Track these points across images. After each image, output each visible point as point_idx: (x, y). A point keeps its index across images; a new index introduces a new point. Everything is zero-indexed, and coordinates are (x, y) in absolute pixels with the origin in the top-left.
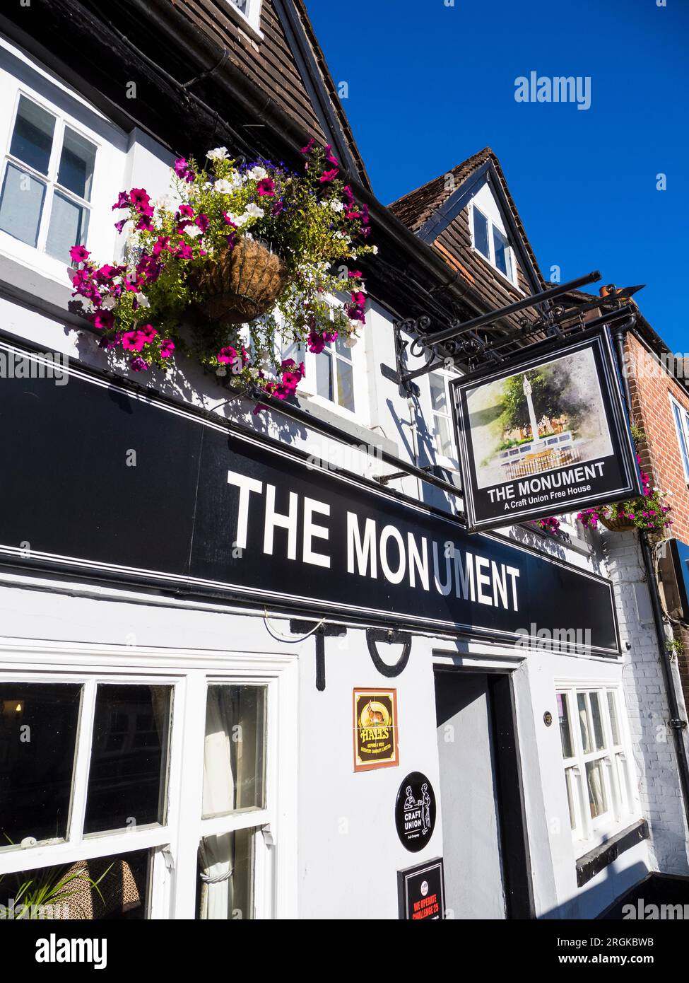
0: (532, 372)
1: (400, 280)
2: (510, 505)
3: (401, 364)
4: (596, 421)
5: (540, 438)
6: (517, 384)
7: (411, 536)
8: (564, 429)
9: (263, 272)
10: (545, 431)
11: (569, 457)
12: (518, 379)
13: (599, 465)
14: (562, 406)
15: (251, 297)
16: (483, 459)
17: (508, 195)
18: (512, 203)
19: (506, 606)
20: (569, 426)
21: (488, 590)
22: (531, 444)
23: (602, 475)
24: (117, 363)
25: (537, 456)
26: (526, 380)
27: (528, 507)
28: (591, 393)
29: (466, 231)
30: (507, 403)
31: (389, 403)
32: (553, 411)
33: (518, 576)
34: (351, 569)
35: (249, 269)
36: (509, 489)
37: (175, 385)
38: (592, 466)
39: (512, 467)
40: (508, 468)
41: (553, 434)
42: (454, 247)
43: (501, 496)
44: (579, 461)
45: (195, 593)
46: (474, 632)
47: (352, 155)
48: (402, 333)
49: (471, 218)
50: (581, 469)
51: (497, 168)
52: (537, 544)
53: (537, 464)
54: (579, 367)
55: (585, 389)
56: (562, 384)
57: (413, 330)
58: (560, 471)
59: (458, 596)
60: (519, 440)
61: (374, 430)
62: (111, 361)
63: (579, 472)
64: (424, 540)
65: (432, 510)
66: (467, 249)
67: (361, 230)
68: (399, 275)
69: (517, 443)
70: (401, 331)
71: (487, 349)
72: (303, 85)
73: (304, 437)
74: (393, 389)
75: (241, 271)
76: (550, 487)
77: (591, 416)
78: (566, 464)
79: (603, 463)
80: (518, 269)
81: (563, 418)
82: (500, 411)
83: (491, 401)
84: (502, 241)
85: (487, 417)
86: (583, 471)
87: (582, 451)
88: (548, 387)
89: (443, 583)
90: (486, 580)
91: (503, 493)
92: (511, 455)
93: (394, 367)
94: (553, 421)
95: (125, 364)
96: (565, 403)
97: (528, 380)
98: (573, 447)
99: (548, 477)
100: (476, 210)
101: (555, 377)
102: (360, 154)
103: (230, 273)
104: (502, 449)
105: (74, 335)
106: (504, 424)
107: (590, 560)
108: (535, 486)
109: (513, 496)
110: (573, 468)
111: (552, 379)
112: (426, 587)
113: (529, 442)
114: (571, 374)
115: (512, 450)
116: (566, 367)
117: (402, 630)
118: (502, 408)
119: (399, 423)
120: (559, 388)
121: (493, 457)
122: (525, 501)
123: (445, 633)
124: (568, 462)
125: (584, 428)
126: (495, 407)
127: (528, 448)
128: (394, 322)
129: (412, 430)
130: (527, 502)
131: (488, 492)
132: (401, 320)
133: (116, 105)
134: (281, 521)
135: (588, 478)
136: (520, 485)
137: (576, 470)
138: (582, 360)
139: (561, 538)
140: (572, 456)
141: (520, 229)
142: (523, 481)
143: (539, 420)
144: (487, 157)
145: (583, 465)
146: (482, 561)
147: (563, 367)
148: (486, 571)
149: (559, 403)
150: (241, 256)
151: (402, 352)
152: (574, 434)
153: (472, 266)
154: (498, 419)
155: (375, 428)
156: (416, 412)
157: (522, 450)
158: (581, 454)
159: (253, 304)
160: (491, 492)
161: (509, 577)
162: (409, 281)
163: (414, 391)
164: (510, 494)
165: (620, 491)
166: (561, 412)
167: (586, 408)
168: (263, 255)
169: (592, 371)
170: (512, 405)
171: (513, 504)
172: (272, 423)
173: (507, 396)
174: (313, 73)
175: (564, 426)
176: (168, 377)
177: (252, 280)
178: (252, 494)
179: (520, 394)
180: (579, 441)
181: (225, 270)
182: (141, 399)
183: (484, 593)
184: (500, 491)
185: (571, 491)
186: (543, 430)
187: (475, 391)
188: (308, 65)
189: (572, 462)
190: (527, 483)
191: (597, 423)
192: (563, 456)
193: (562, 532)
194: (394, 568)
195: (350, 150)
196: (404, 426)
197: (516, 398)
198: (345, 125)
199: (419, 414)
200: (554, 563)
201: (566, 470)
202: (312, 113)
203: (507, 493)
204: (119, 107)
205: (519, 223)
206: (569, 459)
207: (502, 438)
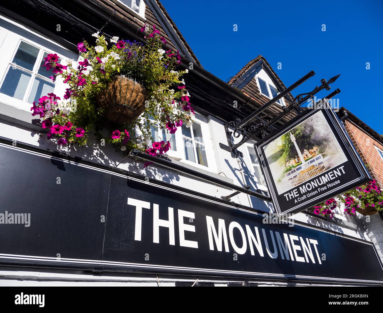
0: (293, 130)
1: (223, 105)
2: (297, 201)
3: (230, 143)
4: (333, 145)
5: (305, 161)
6: (287, 137)
7: (248, 227)
8: (317, 153)
9: (132, 91)
10: (307, 157)
11: (323, 167)
12: (287, 135)
13: (341, 168)
14: (313, 142)
15: (127, 105)
16: (278, 179)
17: (274, 72)
18: (276, 75)
19: (314, 262)
20: (319, 151)
21: (301, 253)
22: (301, 165)
23: (344, 173)
24: (62, 148)
25: (306, 171)
26: (291, 134)
27: (308, 199)
28: (326, 133)
29: (256, 87)
30: (284, 148)
31: (227, 161)
32: (309, 146)
33: (318, 244)
34: (212, 248)
35: (124, 91)
36: (295, 192)
37: (98, 158)
38: (338, 169)
39: (294, 180)
40: (292, 181)
41: (312, 158)
42: (251, 93)
43: (292, 196)
44: (329, 168)
45: (106, 271)
46: (297, 279)
47: (194, 59)
48: (229, 129)
49: (257, 82)
50: (332, 172)
51: (266, 62)
52: (325, 226)
53: (307, 175)
54: (317, 121)
55: (323, 131)
56: (310, 132)
57: (233, 126)
58: (321, 176)
59: (283, 258)
60: (295, 165)
61: (220, 174)
62: (59, 148)
63: (331, 174)
64: (256, 229)
65: (258, 211)
66: (258, 94)
67: (177, 62)
68: (222, 103)
69: (294, 166)
70: (228, 128)
71: (269, 125)
72: (167, 36)
73: (178, 179)
74: (228, 155)
75: (120, 93)
76: (317, 186)
77: (329, 143)
78: (323, 172)
79: (343, 166)
80: (285, 101)
81: (315, 148)
82: (282, 153)
83: (276, 149)
84: (275, 90)
85: (276, 157)
86: (333, 173)
87: (330, 162)
88: (303, 135)
89: (272, 251)
90: (298, 248)
91: (292, 194)
92: (292, 173)
93: (227, 144)
94: (310, 151)
95: (67, 149)
96: (314, 140)
97: (292, 134)
98: (324, 162)
99: (315, 181)
100: (259, 79)
101: (306, 129)
102: (197, 58)
103: (115, 95)
104: (287, 171)
105: (37, 137)
106: (285, 159)
107: (358, 233)
108: (309, 187)
109: (298, 195)
110: (327, 173)
111: (304, 130)
112: (262, 254)
113: (300, 165)
114: (314, 126)
115: (292, 171)
116: (310, 123)
117: (250, 282)
118: (282, 151)
119: (233, 170)
120: (309, 134)
121: (283, 177)
122: (305, 196)
123: (279, 281)
124: (323, 170)
125: (328, 151)
126: (279, 151)
127: (300, 168)
128: (224, 125)
129: (241, 173)
130: (307, 197)
131: (285, 195)
132: (227, 123)
133: (70, 43)
134: (164, 223)
135: (337, 176)
136: (301, 188)
137: (329, 174)
138: (317, 117)
139: (338, 222)
140: (325, 166)
141: (282, 85)
142: (301, 186)
143: (302, 152)
144: (260, 58)
145: (332, 170)
146: (294, 237)
147: (308, 123)
148: (298, 243)
149: (311, 142)
150: (119, 85)
151: (230, 137)
152: (323, 155)
153: (261, 100)
154: (282, 157)
155: (220, 173)
156: (242, 165)
157: (297, 169)
158: (330, 164)
159: (130, 109)
160: (286, 195)
161: (312, 245)
162: (228, 105)
163: (239, 155)
164: (296, 194)
165: (358, 180)
166: (313, 145)
167: (326, 140)
168: (131, 84)
169: (324, 121)
170: (287, 149)
171: (299, 199)
172: (158, 174)
173: (284, 145)
174: (171, 31)
175: (316, 152)
176: (95, 154)
177: (127, 96)
178: (144, 210)
179: (290, 142)
180: (326, 158)
181: (112, 94)
182: (71, 163)
183: (299, 255)
184: (291, 194)
185: (329, 185)
186: (306, 157)
187: (267, 146)
188: (169, 28)
189: (326, 170)
190: (304, 186)
191: (334, 146)
192: (320, 168)
193: (338, 219)
194: (240, 245)
195: (192, 58)
196: (236, 171)
197: (288, 144)
198: (188, 48)
199: (244, 165)
200: (337, 235)
201: (324, 175)
202: (173, 45)
203: (295, 194)
204: (72, 43)
205: (281, 82)
206: (323, 169)
207: (286, 166)
